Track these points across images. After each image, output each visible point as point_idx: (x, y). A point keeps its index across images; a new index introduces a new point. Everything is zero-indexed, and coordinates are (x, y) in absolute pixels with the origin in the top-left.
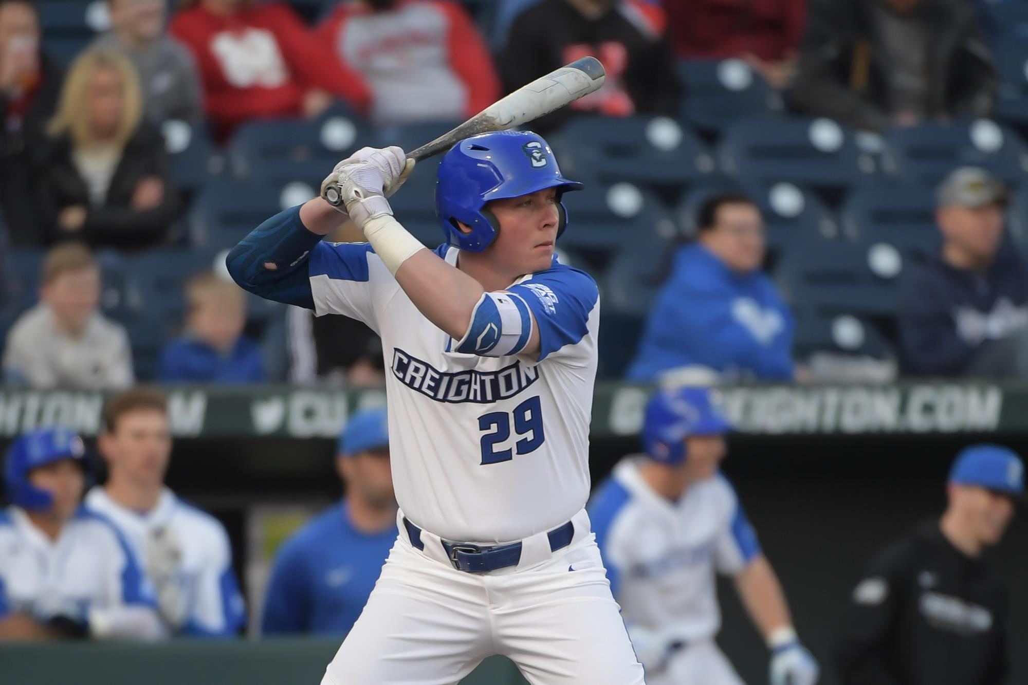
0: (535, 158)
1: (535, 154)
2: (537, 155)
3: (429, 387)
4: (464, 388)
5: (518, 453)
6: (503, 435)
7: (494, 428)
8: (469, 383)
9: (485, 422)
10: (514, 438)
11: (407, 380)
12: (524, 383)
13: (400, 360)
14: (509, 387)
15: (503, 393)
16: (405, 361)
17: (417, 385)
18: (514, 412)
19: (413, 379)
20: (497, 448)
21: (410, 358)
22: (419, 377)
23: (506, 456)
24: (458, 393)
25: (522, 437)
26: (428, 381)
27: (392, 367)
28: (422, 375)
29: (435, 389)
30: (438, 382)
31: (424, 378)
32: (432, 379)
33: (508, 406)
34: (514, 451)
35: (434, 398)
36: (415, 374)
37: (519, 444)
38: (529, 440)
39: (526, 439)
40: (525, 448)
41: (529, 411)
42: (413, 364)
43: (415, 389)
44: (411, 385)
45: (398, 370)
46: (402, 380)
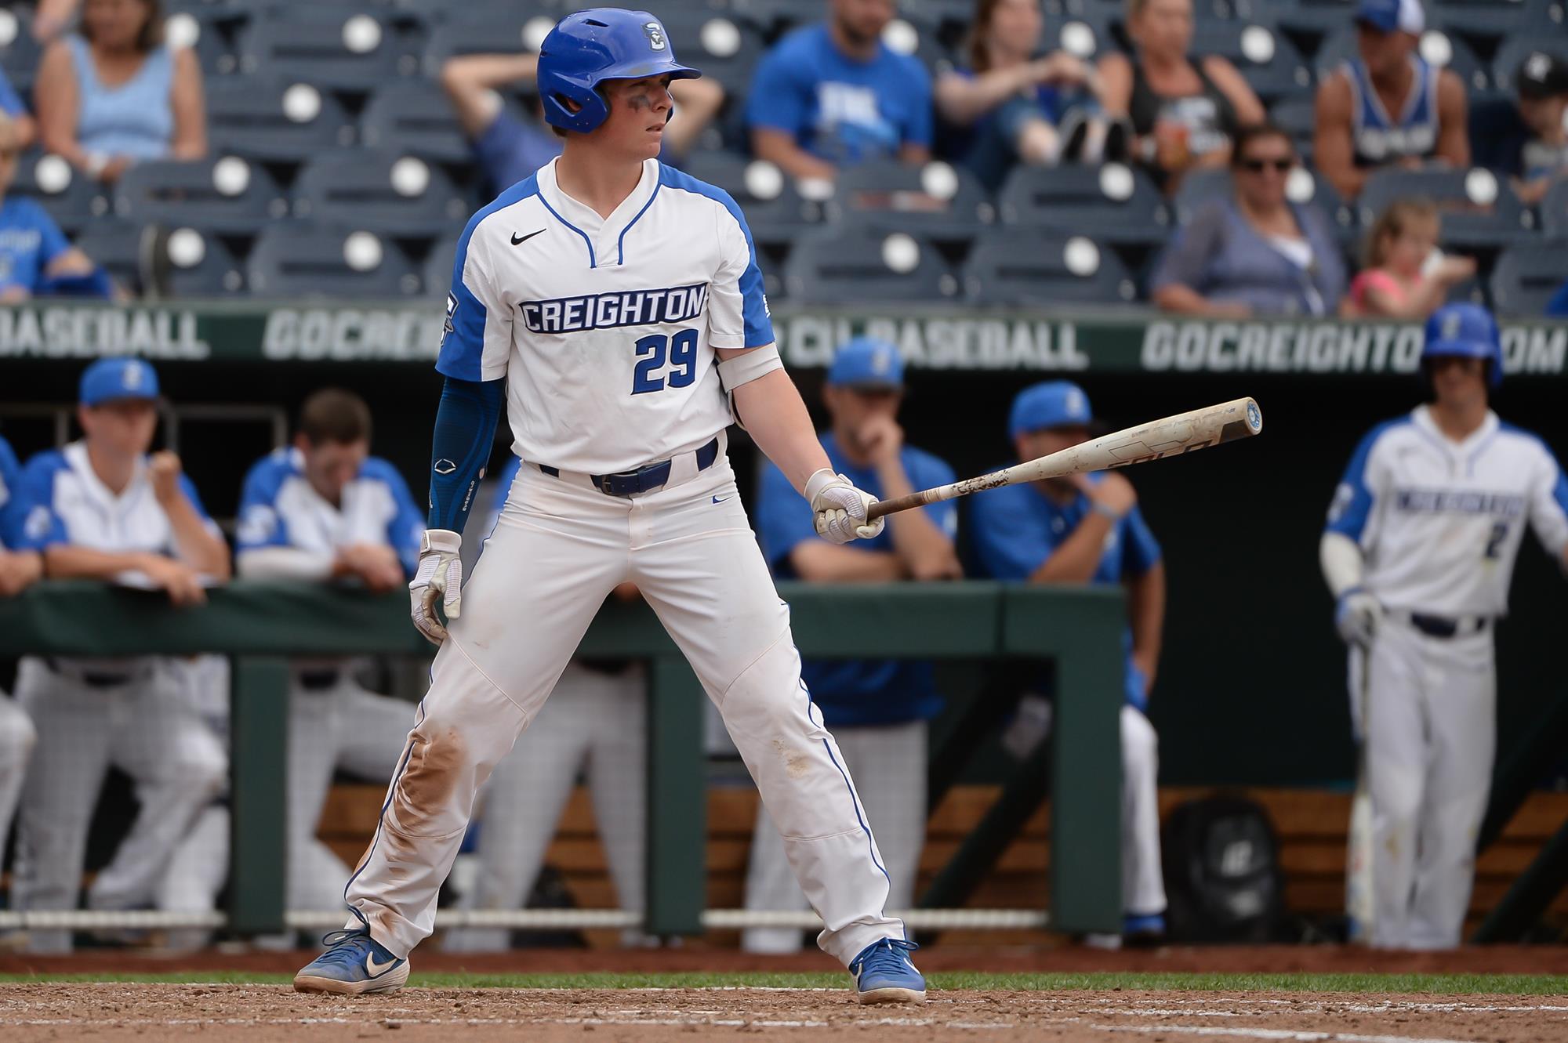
0: (654, 40)
1: (654, 36)
2: (657, 37)
3: (573, 320)
4: (613, 311)
5: (669, 385)
6: (658, 362)
7: (652, 353)
8: (619, 305)
9: (642, 346)
10: (668, 368)
11: (546, 328)
12: (688, 314)
13: (530, 312)
14: (675, 310)
15: (668, 315)
16: (536, 309)
17: (556, 327)
18: (673, 337)
19: (551, 323)
20: (653, 375)
21: (539, 304)
22: (556, 317)
23: (657, 386)
24: (607, 316)
25: (674, 368)
26: (568, 315)
27: (526, 326)
28: (559, 314)
29: (582, 318)
30: (583, 309)
31: (562, 316)
32: (574, 309)
33: (670, 332)
34: (667, 381)
35: (583, 328)
36: (551, 317)
37: (672, 375)
38: (682, 374)
39: (679, 371)
40: (678, 381)
41: (687, 343)
42: (545, 307)
43: (557, 332)
44: (551, 331)
45: (532, 324)
46: (541, 331)
